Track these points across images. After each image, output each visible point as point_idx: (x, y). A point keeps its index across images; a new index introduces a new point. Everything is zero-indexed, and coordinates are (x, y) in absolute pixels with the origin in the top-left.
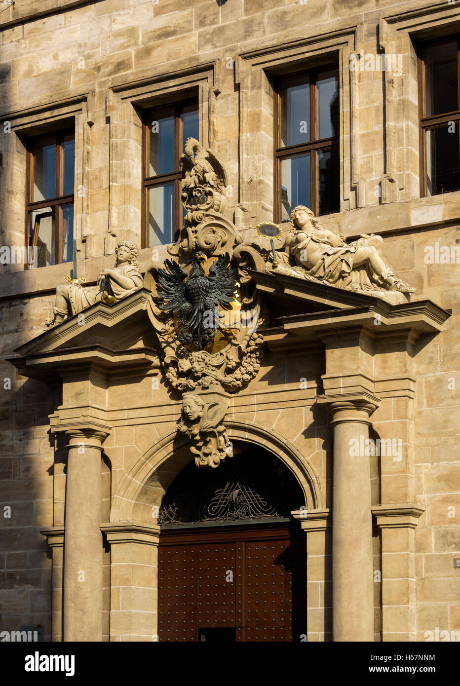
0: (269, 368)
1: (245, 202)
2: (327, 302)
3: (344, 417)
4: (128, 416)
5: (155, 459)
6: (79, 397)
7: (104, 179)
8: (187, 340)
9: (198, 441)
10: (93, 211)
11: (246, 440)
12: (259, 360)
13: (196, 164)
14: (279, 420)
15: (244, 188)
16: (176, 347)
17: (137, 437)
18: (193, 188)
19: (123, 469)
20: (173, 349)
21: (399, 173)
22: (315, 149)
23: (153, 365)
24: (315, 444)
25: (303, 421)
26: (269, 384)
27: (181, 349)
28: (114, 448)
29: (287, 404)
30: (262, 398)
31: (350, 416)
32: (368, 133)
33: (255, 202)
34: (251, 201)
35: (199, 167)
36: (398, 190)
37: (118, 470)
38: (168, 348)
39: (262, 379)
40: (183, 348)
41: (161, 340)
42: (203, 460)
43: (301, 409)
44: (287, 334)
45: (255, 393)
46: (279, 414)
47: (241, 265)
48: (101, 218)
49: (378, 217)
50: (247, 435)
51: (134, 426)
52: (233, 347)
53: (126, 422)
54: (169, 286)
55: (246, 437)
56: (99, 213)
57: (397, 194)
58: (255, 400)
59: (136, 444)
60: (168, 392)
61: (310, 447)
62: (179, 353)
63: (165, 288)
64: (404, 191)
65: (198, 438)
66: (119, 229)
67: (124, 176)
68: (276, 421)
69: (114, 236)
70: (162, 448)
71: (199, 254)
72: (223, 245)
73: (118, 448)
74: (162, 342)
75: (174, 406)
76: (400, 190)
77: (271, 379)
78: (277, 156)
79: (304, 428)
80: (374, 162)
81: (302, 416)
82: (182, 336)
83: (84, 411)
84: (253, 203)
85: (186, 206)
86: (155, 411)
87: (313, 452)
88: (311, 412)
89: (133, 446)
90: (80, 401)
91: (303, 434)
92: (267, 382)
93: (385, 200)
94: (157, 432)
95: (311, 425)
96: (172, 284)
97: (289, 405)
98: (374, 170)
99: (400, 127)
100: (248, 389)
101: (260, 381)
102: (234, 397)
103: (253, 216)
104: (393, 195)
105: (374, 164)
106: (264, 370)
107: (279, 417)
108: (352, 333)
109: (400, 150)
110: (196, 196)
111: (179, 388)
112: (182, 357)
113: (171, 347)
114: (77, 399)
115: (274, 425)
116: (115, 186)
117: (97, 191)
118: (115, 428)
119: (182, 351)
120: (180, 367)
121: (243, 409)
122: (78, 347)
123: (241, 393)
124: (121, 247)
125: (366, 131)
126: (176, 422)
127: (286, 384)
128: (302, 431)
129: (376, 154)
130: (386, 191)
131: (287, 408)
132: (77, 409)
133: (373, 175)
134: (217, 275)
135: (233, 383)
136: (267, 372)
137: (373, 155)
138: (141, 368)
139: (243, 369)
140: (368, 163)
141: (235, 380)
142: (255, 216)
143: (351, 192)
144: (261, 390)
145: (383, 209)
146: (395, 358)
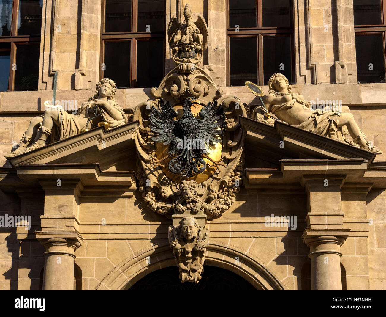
0: (242, 203)
1: (212, 65)
2: (323, 152)
3: (328, 249)
4: (101, 230)
5: (130, 271)
6: (63, 209)
7: (72, 27)
8: (177, 170)
9: (188, 258)
10: (61, 51)
11: (222, 262)
12: (235, 195)
13: (190, 26)
14: (253, 247)
15: (212, 54)
16: (157, 175)
17: (110, 250)
18: (186, 44)
19: (94, 278)
20: (156, 176)
21: (349, 62)
22: (262, 34)
23: (130, 188)
24: (286, 270)
25: (274, 249)
26: (242, 216)
27: (163, 177)
28: (85, 259)
29: (260, 234)
30: (236, 227)
31: (333, 248)
32: (319, 28)
33: (220, 66)
34: (217, 65)
35: (192, 29)
36: (347, 75)
37: (89, 278)
38: (151, 175)
39: (235, 211)
40: (165, 176)
41: (145, 167)
42: (190, 275)
43: (273, 240)
44: (272, 175)
45: (231, 221)
46: (252, 241)
47: (227, 113)
48: (69, 58)
49: (334, 93)
50: (224, 257)
51: (107, 240)
52: (215, 181)
53: (99, 236)
54: (158, 122)
55: (223, 259)
56: (66, 53)
57: (347, 78)
58: (230, 227)
59: (108, 256)
60: (142, 214)
61: (282, 272)
62: (161, 180)
63: (154, 123)
64: (352, 76)
65: (190, 255)
66: (88, 70)
67: (93, 27)
68: (250, 247)
69: (83, 74)
70: (138, 262)
71: (192, 99)
72: (205, 95)
73: (89, 258)
74: (146, 169)
75: (149, 226)
76: (349, 75)
77: (243, 211)
78: (228, 34)
79: (276, 256)
80: (325, 50)
81: (274, 246)
82: (172, 166)
83: (68, 222)
84: (218, 66)
85: (176, 58)
86: (130, 229)
87: (285, 277)
88: (283, 243)
89: (106, 258)
90: (62, 213)
91: (275, 260)
92: (239, 214)
93: (339, 81)
94: (131, 248)
95: (282, 254)
96: (161, 121)
97: (262, 235)
98: (326, 57)
99: (348, 28)
100: (222, 217)
101: (233, 212)
102: (210, 223)
103: (218, 77)
104: (343, 78)
105: (325, 52)
106: (237, 204)
107: (252, 245)
108: (336, 180)
109: (348, 45)
110: (188, 51)
111: (160, 210)
112: (165, 185)
113: (153, 174)
114: (60, 211)
115: (248, 251)
116: (85, 34)
117: (65, 35)
118: (86, 240)
119: (164, 179)
120: (163, 192)
121: (218, 234)
122: (75, 164)
123: (215, 220)
124: (105, 84)
125: (318, 27)
126: (150, 240)
127: (258, 218)
128: (274, 258)
129: (327, 45)
130: (339, 74)
131: (260, 237)
132: (60, 220)
133: (324, 61)
134: (206, 119)
135: (215, 211)
136: (240, 205)
137: (324, 45)
138: (117, 190)
139: (221, 200)
140: (321, 50)
141: (217, 209)
142: (220, 77)
143: (307, 71)
144: (234, 220)
145: (338, 87)
146: (356, 205)
